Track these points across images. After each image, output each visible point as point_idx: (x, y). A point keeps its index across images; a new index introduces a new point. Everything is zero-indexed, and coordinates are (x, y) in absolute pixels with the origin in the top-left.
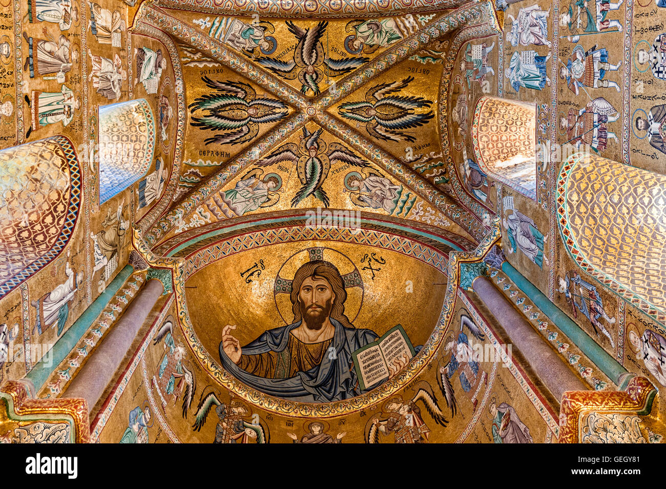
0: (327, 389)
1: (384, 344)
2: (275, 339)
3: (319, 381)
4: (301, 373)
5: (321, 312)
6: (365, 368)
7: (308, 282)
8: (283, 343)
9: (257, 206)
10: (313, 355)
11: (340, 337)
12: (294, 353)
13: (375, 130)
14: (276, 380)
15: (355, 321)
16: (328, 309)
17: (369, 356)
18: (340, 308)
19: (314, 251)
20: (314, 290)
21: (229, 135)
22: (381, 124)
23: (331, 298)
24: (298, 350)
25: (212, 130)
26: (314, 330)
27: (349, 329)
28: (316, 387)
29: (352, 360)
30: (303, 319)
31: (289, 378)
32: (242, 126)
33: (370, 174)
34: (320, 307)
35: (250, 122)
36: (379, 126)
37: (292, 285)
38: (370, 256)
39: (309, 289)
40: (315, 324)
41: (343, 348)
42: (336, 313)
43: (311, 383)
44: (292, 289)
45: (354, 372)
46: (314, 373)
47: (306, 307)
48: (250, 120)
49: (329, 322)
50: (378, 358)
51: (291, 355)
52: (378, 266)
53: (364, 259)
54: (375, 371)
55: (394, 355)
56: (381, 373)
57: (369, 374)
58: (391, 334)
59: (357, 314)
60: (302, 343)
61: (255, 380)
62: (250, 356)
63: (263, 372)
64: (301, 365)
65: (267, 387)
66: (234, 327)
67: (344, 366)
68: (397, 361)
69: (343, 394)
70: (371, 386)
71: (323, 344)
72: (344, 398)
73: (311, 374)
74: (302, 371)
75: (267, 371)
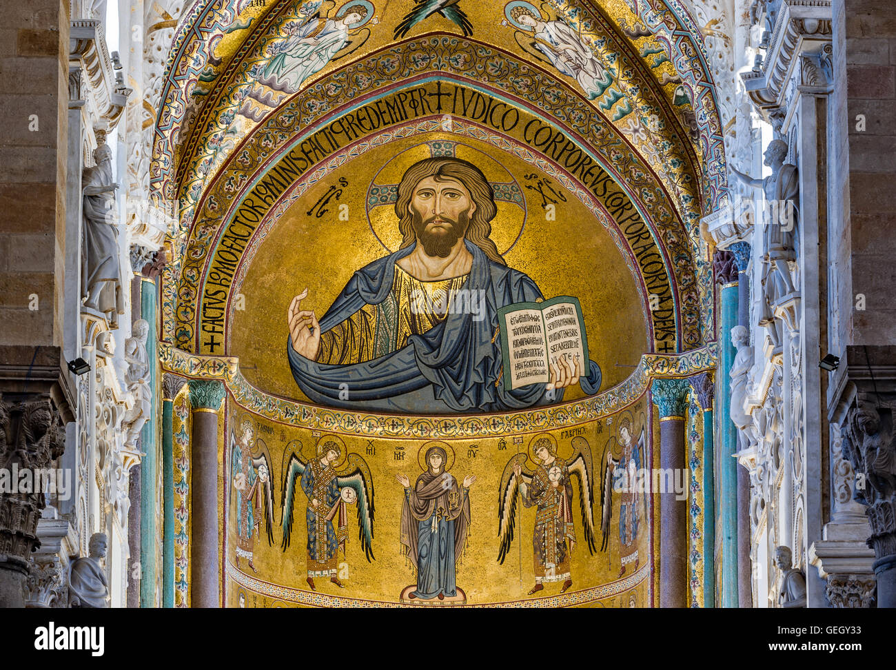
0: (455, 372)
1: (551, 315)
2: (371, 281)
3: (443, 355)
4: (416, 340)
5: (450, 228)
6: (516, 344)
7: (427, 183)
8: (385, 285)
9: (326, 61)
11: (481, 275)
12: (403, 301)
14: (376, 362)
15: (508, 255)
16: (462, 227)
17: (524, 324)
18: (484, 227)
19: (439, 144)
20: (439, 196)
23: (468, 210)
24: (410, 294)
26: (437, 258)
27: (497, 264)
28: (437, 367)
29: (498, 322)
30: (418, 240)
31: (397, 352)
33: (559, 19)
34: (447, 220)
37: (398, 190)
38: (540, 179)
39: (428, 193)
40: (438, 247)
42: (476, 234)
43: (431, 360)
44: (398, 196)
45: (498, 345)
46: (435, 337)
47: (424, 221)
49: (464, 246)
50: (537, 335)
51: (398, 303)
52: (554, 197)
53: (531, 177)
54: (529, 359)
55: (562, 347)
56: (538, 368)
57: (521, 360)
58: (562, 305)
59: (512, 244)
60: (416, 281)
61: (345, 376)
62: (333, 330)
63: (356, 352)
64: (415, 322)
65: (363, 383)
66: (304, 295)
67: (483, 329)
68: (563, 362)
69: (478, 388)
70: (519, 388)
71: (452, 282)
72: (478, 401)
73: (430, 339)
74: (417, 334)
75: (361, 348)
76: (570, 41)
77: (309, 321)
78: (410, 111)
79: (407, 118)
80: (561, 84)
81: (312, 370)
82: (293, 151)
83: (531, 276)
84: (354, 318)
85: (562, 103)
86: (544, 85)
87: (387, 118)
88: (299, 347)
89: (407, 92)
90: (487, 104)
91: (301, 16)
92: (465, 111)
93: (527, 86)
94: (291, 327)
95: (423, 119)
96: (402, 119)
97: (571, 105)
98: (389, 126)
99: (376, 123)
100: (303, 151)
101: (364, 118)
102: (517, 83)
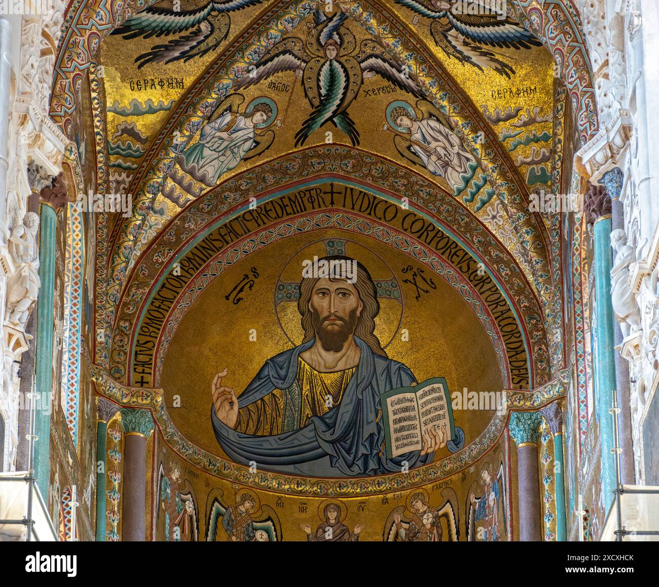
0: (347, 446)
1: (423, 396)
3: (338, 433)
5: (342, 327)
6: (395, 422)
7: (324, 283)
8: (290, 374)
9: (238, 159)
10: (331, 390)
11: (367, 367)
12: (306, 388)
13: (446, 37)
14: (284, 435)
15: (388, 348)
16: (352, 324)
17: (402, 405)
18: (370, 324)
20: (333, 295)
21: (176, 43)
22: (457, 29)
23: (357, 308)
24: (311, 383)
25: (144, 38)
26: (332, 352)
27: (380, 356)
28: (332, 442)
29: (381, 405)
30: (317, 336)
31: (301, 429)
32: (199, 22)
33: (431, 115)
34: (340, 319)
35: (213, 13)
36: (453, 32)
37: (300, 288)
38: (415, 270)
39: (325, 293)
40: (333, 343)
41: (371, 383)
43: (328, 436)
44: (300, 294)
45: (381, 424)
46: (331, 418)
47: (321, 318)
48: (213, 9)
49: (353, 342)
50: (412, 414)
51: (302, 389)
52: (426, 287)
53: (407, 270)
54: (405, 433)
55: (432, 420)
56: (413, 439)
57: (399, 435)
58: (432, 386)
59: (391, 338)
60: (316, 372)
61: (258, 445)
62: (249, 407)
63: (268, 427)
64: (315, 406)
65: (274, 451)
66: (225, 373)
67: (369, 411)
68: (434, 432)
69: (366, 457)
70: (399, 456)
71: (344, 373)
72: (366, 467)
73: (327, 420)
74: (317, 416)
75: (272, 424)
76: (441, 138)
77: (229, 396)
78: (308, 205)
79: (305, 210)
80: (432, 185)
81: (232, 436)
82: (211, 234)
83: (407, 365)
84: (266, 398)
85: (432, 199)
86: (418, 184)
87: (289, 210)
88: (221, 415)
89: (306, 191)
90: (372, 200)
91: (214, 96)
92: (353, 206)
93: (405, 185)
94: (215, 397)
95: (318, 212)
96: (302, 211)
97: (440, 200)
98: (291, 216)
99: (280, 215)
100: (220, 234)
101: (271, 210)
102: (396, 183)
